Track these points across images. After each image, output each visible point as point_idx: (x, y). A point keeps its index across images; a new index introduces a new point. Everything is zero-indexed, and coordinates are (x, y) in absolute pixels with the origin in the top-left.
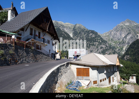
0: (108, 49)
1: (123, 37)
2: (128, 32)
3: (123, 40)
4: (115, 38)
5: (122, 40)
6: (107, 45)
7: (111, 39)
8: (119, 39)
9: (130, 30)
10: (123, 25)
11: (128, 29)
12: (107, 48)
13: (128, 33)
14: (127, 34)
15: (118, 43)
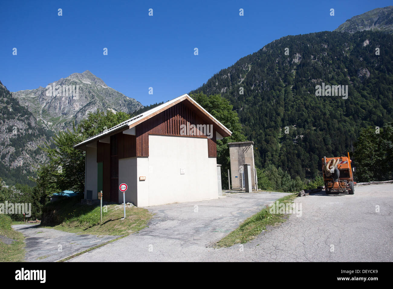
0: (33, 135)
1: (77, 109)
2: (89, 99)
3: (76, 117)
4: (55, 108)
5: (72, 116)
6: (33, 124)
7: (44, 111)
8: (66, 114)
9: (93, 96)
10: (77, 81)
11: (90, 92)
12: (30, 131)
13: (90, 103)
14: (87, 105)
15: (63, 124)
